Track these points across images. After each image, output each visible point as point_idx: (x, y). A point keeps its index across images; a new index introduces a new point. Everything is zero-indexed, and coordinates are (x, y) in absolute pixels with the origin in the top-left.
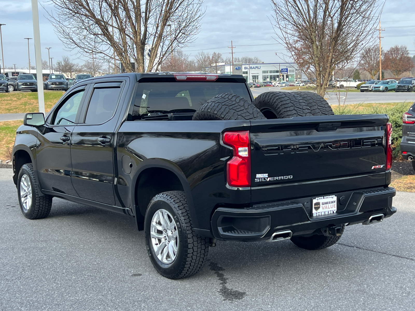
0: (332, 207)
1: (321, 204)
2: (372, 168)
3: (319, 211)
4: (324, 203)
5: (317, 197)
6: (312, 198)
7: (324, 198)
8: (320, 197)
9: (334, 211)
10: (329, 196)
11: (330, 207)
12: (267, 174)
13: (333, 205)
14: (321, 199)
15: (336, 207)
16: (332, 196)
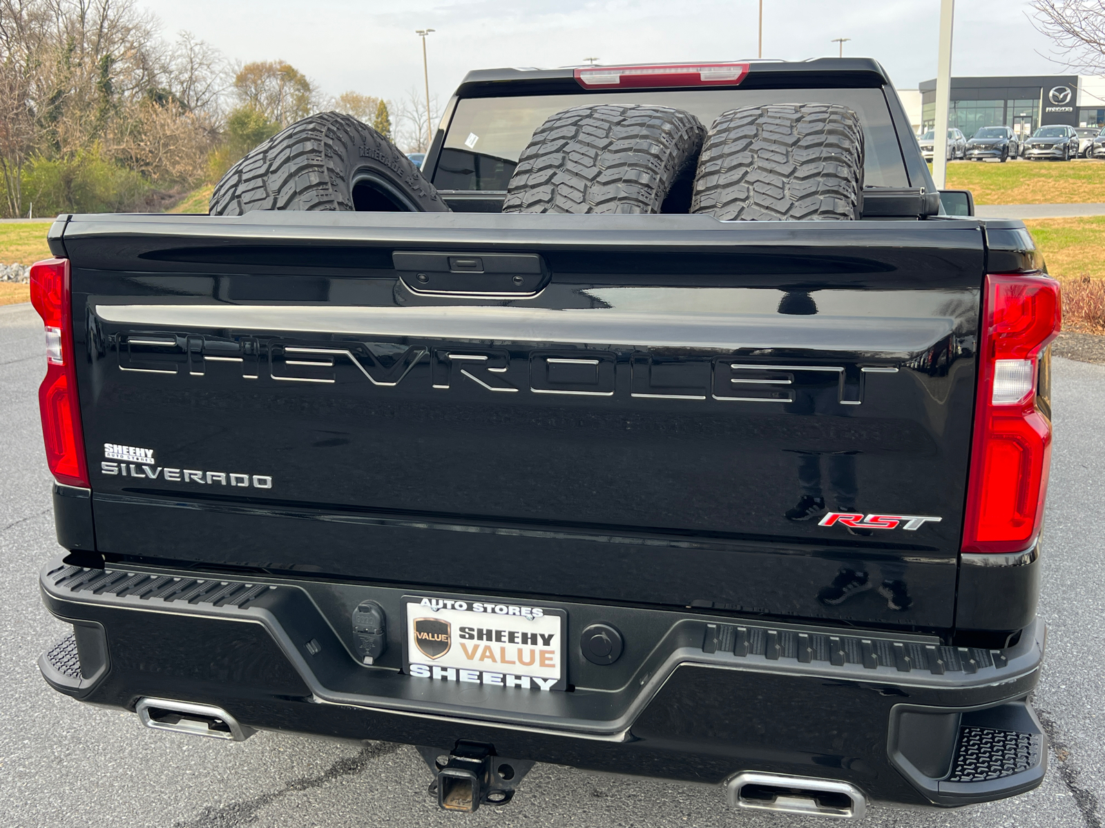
0: (527, 659)
1: (455, 632)
2: (822, 523)
3: (444, 659)
4: (475, 633)
5: (431, 597)
6: (402, 592)
7: (470, 609)
8: (449, 603)
9: (539, 682)
10: (507, 604)
11: (512, 656)
12: (150, 453)
13: (532, 652)
14: (453, 607)
15: (553, 666)
16: (525, 610)
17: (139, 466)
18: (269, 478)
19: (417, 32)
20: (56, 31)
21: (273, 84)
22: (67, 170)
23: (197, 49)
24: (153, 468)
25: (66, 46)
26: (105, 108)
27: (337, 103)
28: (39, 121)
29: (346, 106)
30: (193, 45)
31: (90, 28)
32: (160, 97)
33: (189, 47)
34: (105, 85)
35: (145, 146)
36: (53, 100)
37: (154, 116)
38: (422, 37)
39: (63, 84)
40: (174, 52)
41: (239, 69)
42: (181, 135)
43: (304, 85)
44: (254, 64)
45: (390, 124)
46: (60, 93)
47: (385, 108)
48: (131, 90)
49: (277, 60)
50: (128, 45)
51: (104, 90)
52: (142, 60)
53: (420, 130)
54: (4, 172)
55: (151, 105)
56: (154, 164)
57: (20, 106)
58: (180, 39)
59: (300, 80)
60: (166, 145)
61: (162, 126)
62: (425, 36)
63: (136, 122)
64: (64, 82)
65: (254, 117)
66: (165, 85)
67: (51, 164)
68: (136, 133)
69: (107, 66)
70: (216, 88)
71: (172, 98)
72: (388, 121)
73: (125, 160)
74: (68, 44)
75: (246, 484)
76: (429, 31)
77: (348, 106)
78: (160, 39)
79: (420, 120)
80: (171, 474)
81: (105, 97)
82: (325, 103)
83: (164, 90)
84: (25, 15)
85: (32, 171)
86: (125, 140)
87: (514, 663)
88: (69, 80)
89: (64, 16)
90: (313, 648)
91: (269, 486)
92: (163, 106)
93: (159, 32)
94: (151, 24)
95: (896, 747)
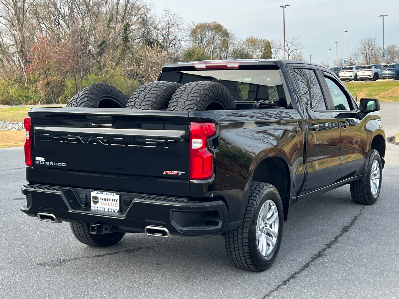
0: (113, 205)
1: (99, 199)
2: (164, 173)
3: (98, 205)
4: (103, 199)
5: (95, 191)
6: (90, 190)
7: (102, 193)
9: (115, 210)
10: (109, 192)
11: (110, 204)
12: (44, 158)
13: (114, 203)
14: (99, 193)
15: (118, 206)
16: (112, 193)
17: (42, 162)
18: (65, 164)
19: (280, 6)
20: (105, 10)
21: (209, 34)
22: (104, 80)
23: (172, 18)
24: (44, 162)
25: (108, 19)
26: (124, 49)
27: (244, 43)
28: (93, 55)
29: (248, 44)
30: (170, 15)
31: (121, 8)
32: (150, 43)
33: (168, 17)
34: (125, 38)
35: (142, 68)
36: (100, 45)
37: (147, 52)
38: (283, 9)
39: (105, 38)
40: (160, 20)
41: (193, 27)
42: (160, 62)
43: (226, 34)
44: (200, 24)
45: (272, 53)
46: (104, 42)
47: (270, 45)
48: (138, 39)
49: (213, 22)
50: (139, 16)
51: (124, 40)
52: (145, 24)
53: (289, 56)
54: (75, 81)
55: (146, 47)
56: (146, 77)
57: (84, 49)
58: (164, 13)
59: (224, 31)
60: (152, 67)
61: (151, 57)
62: (284, 8)
63: (139, 56)
64: (106, 37)
65: (197, 52)
66: (154, 37)
67: (96, 77)
68: (138, 62)
69: (127, 28)
70: (179, 38)
71: (157, 44)
72: (270, 51)
73: (132, 75)
74: (109, 18)
75: (61, 165)
76: (287, 5)
77: (250, 44)
78: (153, 13)
79: (289, 50)
80: (47, 163)
81: (125, 43)
82: (237, 43)
83: (153, 39)
84: (92, 3)
85: (88, 80)
86: (133, 65)
87: (110, 206)
88: (108, 35)
89: (109, 4)
90: (71, 201)
91: (65, 166)
92: (152, 47)
93: (153, 10)
94: (150, 6)
95: (173, 219)
